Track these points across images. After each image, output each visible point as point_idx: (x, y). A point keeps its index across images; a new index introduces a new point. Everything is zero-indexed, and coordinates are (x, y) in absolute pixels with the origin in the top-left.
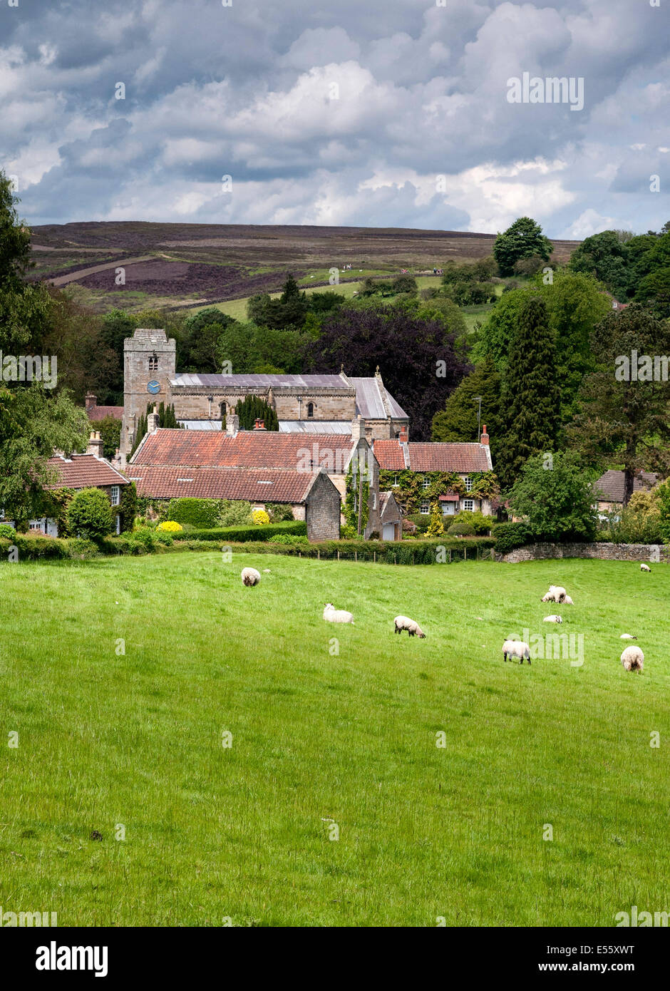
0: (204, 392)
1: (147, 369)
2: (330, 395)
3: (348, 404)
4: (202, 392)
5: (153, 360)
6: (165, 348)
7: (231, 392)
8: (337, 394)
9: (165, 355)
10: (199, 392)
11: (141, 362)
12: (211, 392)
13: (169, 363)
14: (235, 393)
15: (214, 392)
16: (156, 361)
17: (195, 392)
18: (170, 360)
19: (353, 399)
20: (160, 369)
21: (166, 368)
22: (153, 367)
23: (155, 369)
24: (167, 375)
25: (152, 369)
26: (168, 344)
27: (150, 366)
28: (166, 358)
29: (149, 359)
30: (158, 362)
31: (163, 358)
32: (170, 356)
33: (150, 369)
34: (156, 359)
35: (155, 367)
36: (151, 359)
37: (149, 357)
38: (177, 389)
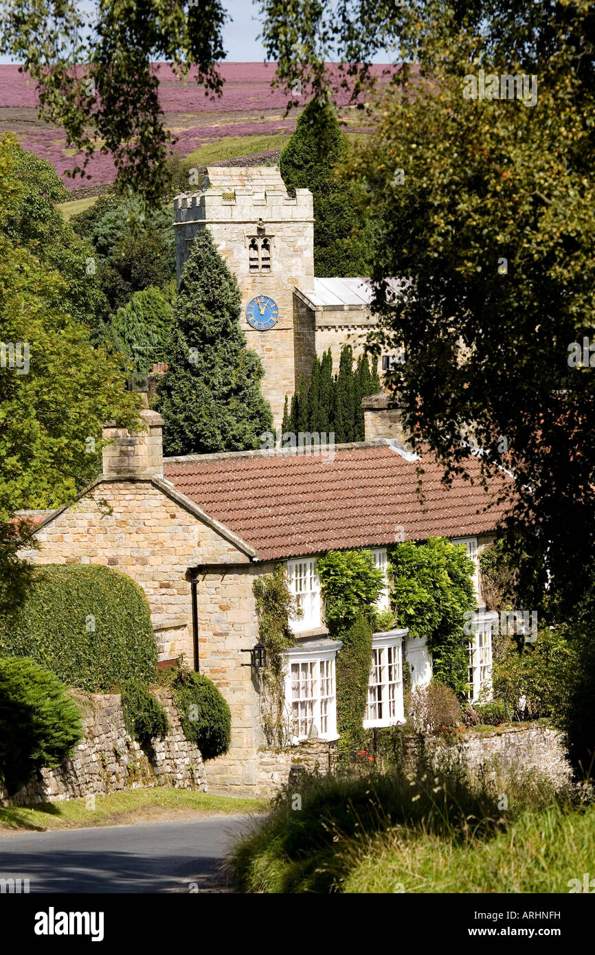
5: (260, 242)
6: (287, 213)
9: (287, 230)
11: (228, 252)
13: (298, 251)
16: (266, 246)
18: (301, 242)
20: (275, 266)
21: (290, 263)
22: (261, 263)
23: (264, 266)
24: (294, 280)
25: (256, 267)
26: (293, 202)
27: (251, 259)
28: (292, 239)
29: (249, 242)
30: (272, 248)
31: (283, 239)
32: (300, 233)
33: (252, 267)
34: (265, 241)
35: (266, 263)
36: (253, 241)
37: (249, 237)
38: (327, 313)
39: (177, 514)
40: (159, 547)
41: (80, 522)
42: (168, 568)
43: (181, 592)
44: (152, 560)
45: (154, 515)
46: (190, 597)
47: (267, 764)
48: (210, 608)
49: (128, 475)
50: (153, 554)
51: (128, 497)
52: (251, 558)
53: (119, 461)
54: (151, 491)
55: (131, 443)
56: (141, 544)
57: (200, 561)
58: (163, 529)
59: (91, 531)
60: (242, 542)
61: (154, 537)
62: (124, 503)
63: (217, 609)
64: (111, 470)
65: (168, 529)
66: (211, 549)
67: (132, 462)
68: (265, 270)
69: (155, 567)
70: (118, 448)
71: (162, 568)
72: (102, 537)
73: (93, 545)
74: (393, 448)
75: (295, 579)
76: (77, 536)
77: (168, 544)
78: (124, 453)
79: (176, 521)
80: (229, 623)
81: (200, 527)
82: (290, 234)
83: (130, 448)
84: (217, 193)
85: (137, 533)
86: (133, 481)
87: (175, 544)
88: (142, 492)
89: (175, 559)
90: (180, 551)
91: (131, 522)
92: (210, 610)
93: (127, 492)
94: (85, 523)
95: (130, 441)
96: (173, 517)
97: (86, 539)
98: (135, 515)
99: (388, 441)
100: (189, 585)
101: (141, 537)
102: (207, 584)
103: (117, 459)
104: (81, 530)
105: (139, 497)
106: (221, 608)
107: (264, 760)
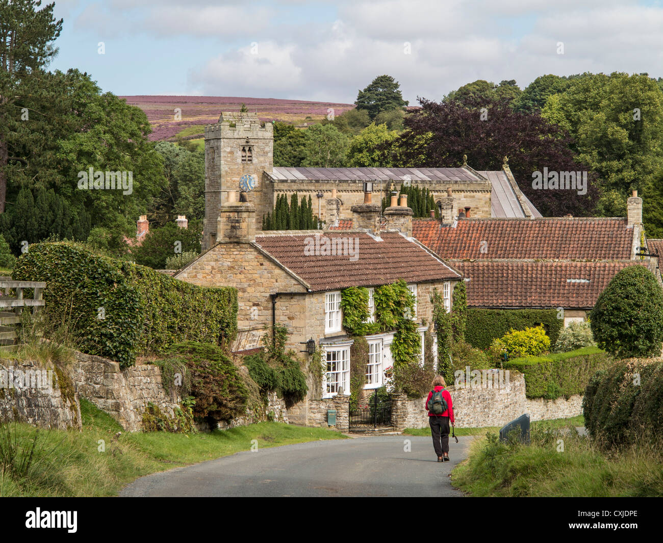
0: (313, 188)
1: (239, 160)
2: (461, 191)
3: (483, 202)
4: (310, 188)
5: (247, 149)
6: (261, 134)
7: (345, 188)
8: (469, 189)
10: (306, 188)
11: (231, 153)
12: (320, 188)
13: (265, 153)
14: (349, 188)
15: (325, 188)
16: (250, 150)
17: (302, 188)
18: (267, 149)
19: (488, 195)
20: (255, 161)
21: (262, 159)
22: (247, 159)
23: (249, 160)
24: (264, 167)
25: (245, 160)
26: (264, 129)
27: (243, 156)
28: (262, 147)
29: (242, 148)
30: (253, 152)
31: (258, 147)
32: (267, 145)
33: (243, 160)
34: (250, 148)
35: (250, 159)
36: (244, 148)
37: (242, 146)
38: (280, 184)
39: (264, 263)
40: (253, 282)
41: (207, 267)
42: (258, 295)
43: (266, 308)
44: (249, 290)
45: (251, 263)
46: (270, 312)
47: (314, 409)
48: (282, 318)
49: (235, 240)
50: (249, 286)
51: (235, 253)
52: (307, 289)
53: (230, 231)
54: (249, 250)
55: (238, 222)
56: (242, 280)
57: (277, 291)
58: (256, 272)
59: (213, 272)
60: (302, 280)
61: (250, 276)
62: (232, 256)
63: (287, 319)
64: (225, 236)
65: (259, 272)
66: (284, 284)
67: (239, 233)
68: (249, 162)
69: (250, 294)
70: (230, 224)
71: (254, 295)
72: (219, 275)
73: (214, 281)
74: (368, 234)
75: (328, 303)
76: (205, 275)
77: (258, 280)
78: (233, 227)
79: (263, 267)
80: (294, 327)
81: (277, 271)
82: (262, 144)
83: (237, 224)
84: (226, 124)
85: (240, 273)
86: (238, 243)
87: (263, 280)
88: (244, 250)
89: (262, 289)
90: (265, 284)
91: (237, 267)
92: (283, 320)
93: (235, 250)
94: (210, 268)
95: (237, 220)
96: (262, 265)
97: (210, 277)
98: (239, 263)
99: (366, 230)
100: (270, 305)
101: (242, 276)
102: (280, 304)
103: (229, 231)
104: (207, 272)
105: (241, 253)
106: (289, 318)
107: (313, 406)
